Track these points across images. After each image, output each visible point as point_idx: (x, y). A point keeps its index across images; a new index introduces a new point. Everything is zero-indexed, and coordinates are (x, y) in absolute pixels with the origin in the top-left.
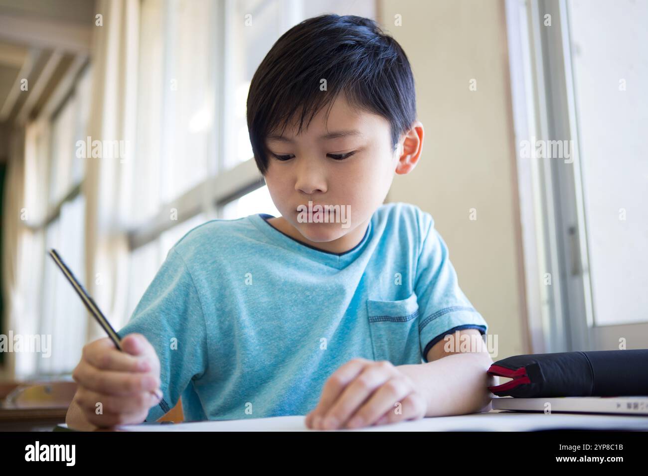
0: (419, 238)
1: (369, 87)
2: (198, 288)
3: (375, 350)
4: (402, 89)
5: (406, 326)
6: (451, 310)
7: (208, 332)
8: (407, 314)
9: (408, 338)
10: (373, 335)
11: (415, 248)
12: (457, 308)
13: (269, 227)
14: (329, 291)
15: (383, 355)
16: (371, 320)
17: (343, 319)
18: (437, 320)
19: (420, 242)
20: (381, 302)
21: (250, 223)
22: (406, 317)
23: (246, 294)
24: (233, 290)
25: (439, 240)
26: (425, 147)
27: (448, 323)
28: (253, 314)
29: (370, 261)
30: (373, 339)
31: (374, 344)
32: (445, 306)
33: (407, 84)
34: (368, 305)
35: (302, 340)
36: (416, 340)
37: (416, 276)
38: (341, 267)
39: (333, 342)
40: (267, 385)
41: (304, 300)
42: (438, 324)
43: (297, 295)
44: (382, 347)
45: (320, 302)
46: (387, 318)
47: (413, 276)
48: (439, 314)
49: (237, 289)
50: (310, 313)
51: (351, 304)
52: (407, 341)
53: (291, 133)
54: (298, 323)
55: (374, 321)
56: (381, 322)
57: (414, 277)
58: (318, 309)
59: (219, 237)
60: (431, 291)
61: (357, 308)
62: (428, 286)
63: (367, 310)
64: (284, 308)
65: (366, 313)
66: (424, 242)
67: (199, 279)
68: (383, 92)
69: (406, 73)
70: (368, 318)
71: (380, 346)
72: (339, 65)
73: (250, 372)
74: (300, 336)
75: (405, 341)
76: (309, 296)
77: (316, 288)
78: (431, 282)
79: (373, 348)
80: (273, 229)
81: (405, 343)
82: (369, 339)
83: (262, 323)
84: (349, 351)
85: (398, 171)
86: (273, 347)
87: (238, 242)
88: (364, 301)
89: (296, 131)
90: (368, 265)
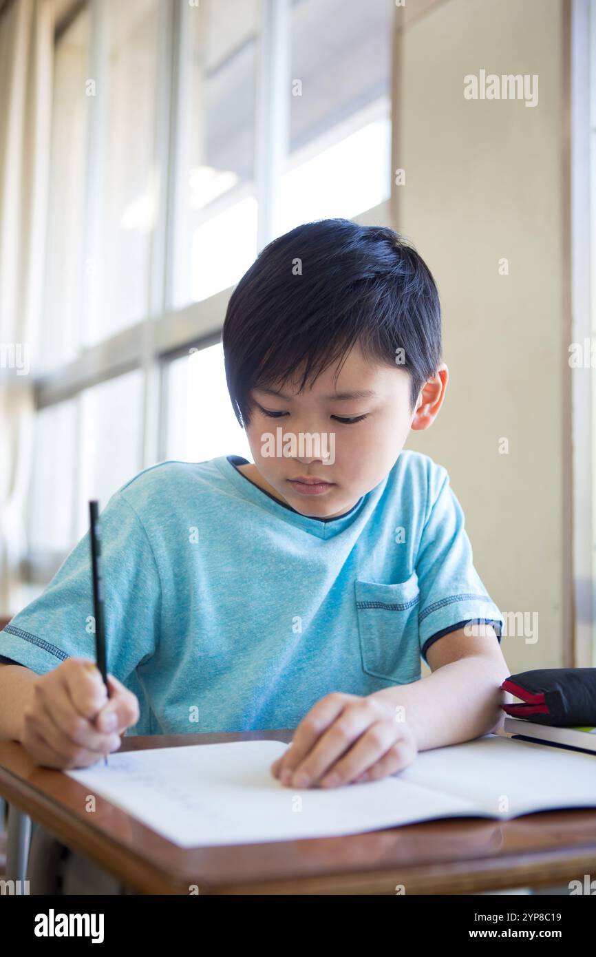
0: (428, 501)
1: (390, 336)
2: (155, 547)
3: (362, 644)
4: (429, 332)
5: (402, 616)
6: (460, 599)
7: (163, 602)
8: (404, 601)
9: (405, 630)
10: (361, 624)
11: (420, 514)
12: (469, 597)
13: (240, 477)
14: (310, 566)
15: (372, 650)
16: (360, 606)
17: (324, 602)
18: (441, 610)
19: (427, 506)
20: (373, 585)
21: (216, 470)
22: (403, 605)
23: (207, 560)
24: (193, 553)
25: (455, 503)
26: (447, 395)
27: (455, 615)
28: (213, 585)
29: (364, 530)
30: (361, 630)
31: (362, 637)
32: (452, 593)
33: (434, 323)
34: (357, 587)
35: (271, 625)
36: (415, 632)
37: (419, 551)
38: (326, 536)
39: (310, 630)
40: (222, 677)
41: (277, 575)
42: (441, 615)
43: (269, 567)
44: (372, 641)
45: (297, 579)
46: (378, 605)
47: (414, 550)
48: (445, 602)
49: (197, 552)
50: (284, 592)
51: (335, 585)
52: (404, 633)
53: (290, 390)
54: (267, 602)
55: (364, 608)
56: (371, 609)
57: (416, 553)
58: (294, 588)
59: (178, 483)
60: (437, 573)
61: (342, 591)
62: (433, 565)
63: (355, 593)
64: (251, 582)
65: (353, 597)
66: (433, 507)
67: (155, 535)
68: (406, 340)
69: (433, 307)
70: (356, 602)
71: (370, 639)
72: (355, 310)
73: (203, 658)
74: (268, 619)
75: (401, 634)
76: (283, 570)
77: (294, 562)
78: (437, 560)
79: (360, 641)
80: (245, 480)
81: (401, 637)
82: (356, 630)
83: (222, 597)
84: (329, 645)
85: (415, 427)
86: (234, 629)
87: (203, 492)
88: (351, 581)
89: (297, 389)
90: (361, 535)
